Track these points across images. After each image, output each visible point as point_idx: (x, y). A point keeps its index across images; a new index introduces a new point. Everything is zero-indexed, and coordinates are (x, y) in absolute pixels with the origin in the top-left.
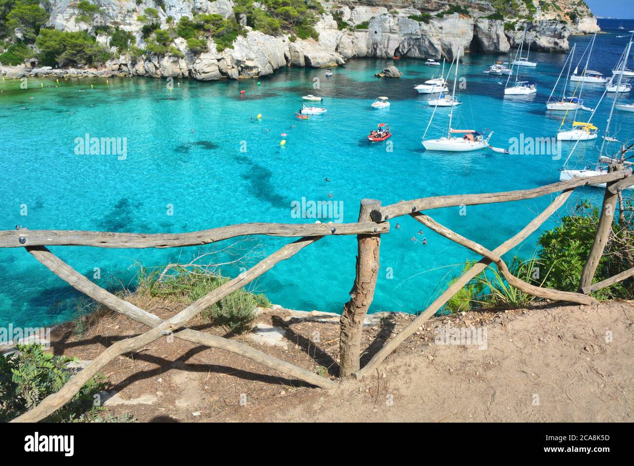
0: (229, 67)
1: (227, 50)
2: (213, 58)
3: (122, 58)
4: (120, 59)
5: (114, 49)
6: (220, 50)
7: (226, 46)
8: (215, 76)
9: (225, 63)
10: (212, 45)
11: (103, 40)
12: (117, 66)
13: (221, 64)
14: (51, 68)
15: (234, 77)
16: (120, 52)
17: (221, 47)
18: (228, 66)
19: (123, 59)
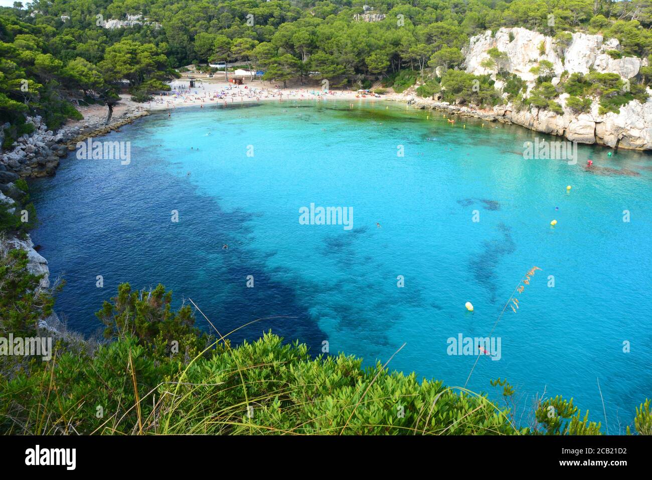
0: (608, 133)
1: (611, 113)
2: (592, 120)
3: (510, 104)
4: (508, 106)
5: (505, 96)
6: (603, 113)
7: (611, 109)
8: (587, 139)
9: (604, 128)
10: (595, 107)
11: (499, 85)
12: (503, 112)
13: (599, 127)
14: (448, 103)
15: (609, 145)
16: (509, 98)
17: (604, 109)
18: (607, 131)
19: (509, 106)
